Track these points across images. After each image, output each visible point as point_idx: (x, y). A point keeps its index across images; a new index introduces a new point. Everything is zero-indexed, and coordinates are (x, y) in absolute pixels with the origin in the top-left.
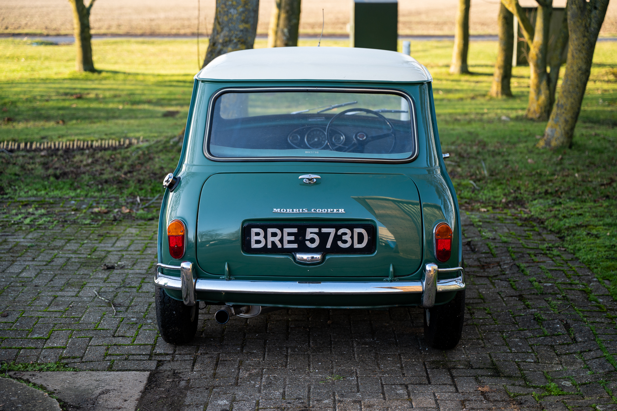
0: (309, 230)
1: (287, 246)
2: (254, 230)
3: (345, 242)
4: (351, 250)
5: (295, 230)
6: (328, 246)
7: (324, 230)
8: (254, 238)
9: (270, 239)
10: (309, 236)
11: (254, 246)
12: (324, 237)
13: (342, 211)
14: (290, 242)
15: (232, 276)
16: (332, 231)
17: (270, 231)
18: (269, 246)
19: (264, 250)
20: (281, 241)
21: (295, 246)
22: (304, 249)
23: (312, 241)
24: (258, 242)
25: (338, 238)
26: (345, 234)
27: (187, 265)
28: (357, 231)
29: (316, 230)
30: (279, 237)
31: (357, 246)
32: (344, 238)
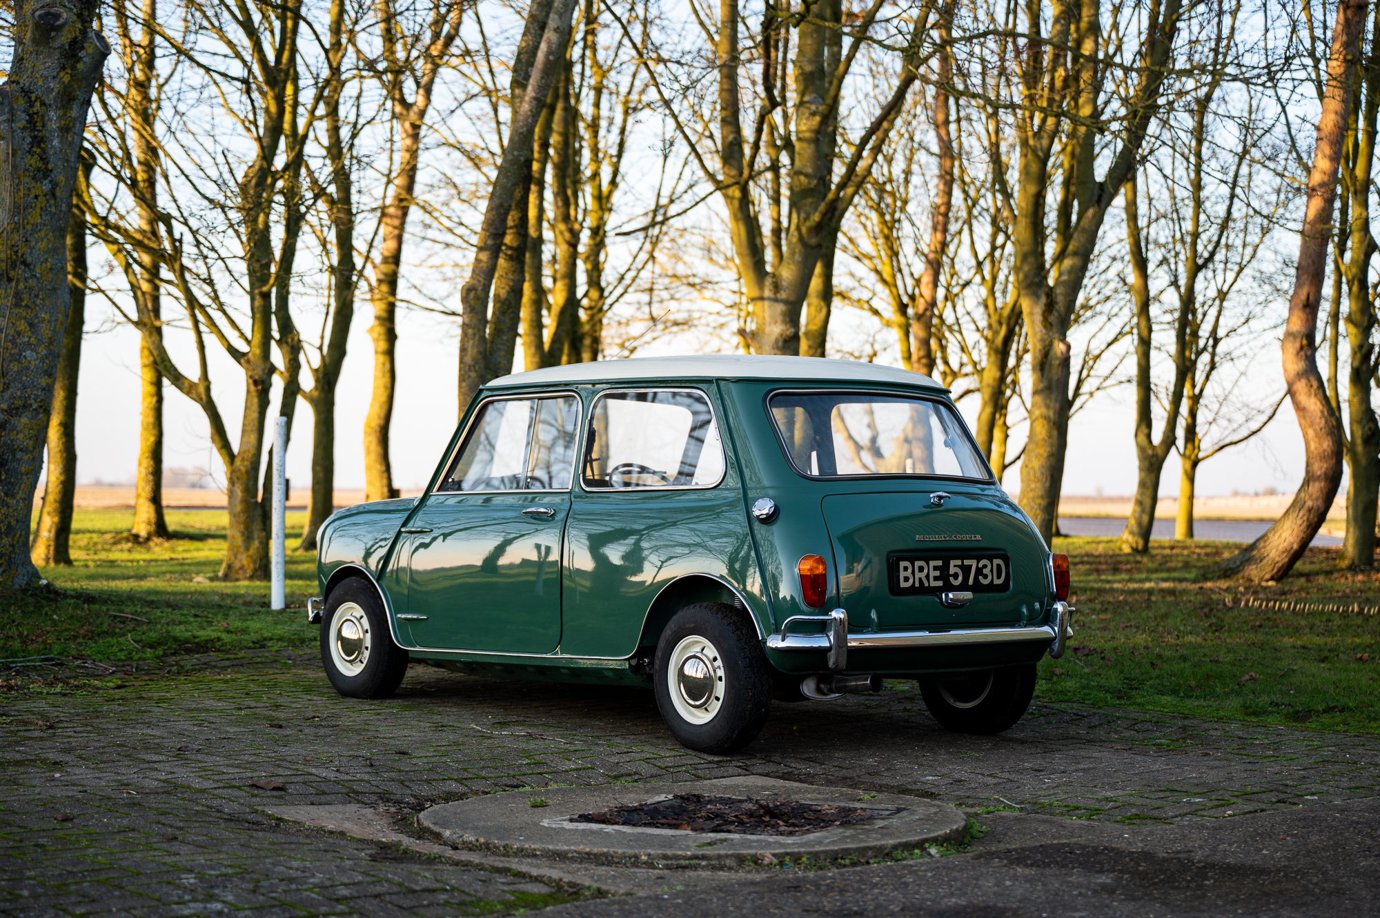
0: (953, 563)
1: (934, 584)
2: (903, 564)
3: (985, 577)
4: (991, 587)
5: (939, 563)
6: (971, 582)
7: (967, 562)
8: (902, 574)
9: (918, 575)
10: (952, 570)
11: (903, 584)
12: (966, 570)
13: (979, 537)
14: (936, 579)
15: (882, 628)
16: (973, 563)
17: (918, 564)
18: (917, 585)
19: (912, 591)
20: (927, 577)
21: (940, 583)
22: (949, 588)
23: (956, 576)
24: (906, 579)
25: (979, 571)
26: (985, 566)
27: (838, 614)
28: (996, 562)
29: (959, 562)
30: (926, 571)
31: (997, 582)
32: (986, 571)
